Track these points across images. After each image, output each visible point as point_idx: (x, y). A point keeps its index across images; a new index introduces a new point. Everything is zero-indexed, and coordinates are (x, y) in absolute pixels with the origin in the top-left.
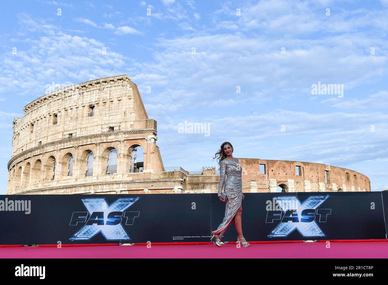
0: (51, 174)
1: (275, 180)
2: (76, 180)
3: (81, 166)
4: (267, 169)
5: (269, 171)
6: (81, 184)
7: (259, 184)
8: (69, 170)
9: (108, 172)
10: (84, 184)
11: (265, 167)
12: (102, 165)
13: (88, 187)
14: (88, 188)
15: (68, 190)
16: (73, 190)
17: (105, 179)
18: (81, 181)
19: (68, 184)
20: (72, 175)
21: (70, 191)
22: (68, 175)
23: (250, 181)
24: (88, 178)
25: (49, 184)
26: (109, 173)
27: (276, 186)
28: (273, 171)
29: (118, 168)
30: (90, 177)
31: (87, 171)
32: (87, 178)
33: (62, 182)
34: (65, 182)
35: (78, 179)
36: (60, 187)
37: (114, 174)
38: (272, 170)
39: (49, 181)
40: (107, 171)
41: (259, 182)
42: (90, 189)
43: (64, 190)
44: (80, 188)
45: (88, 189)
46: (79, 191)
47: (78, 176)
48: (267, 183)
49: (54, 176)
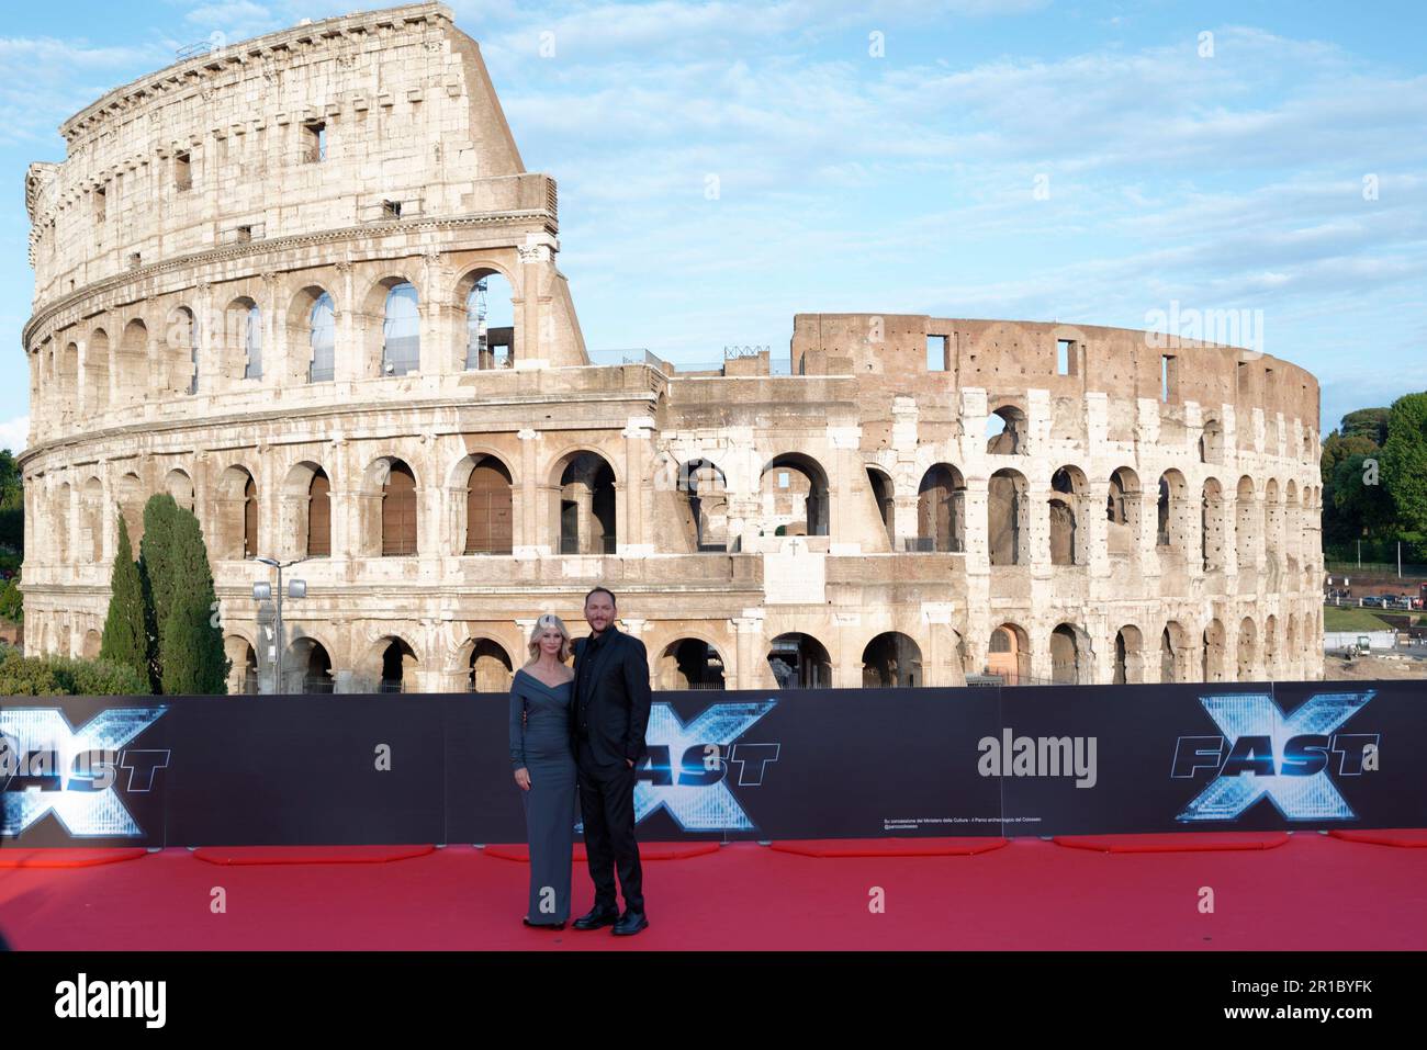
0: (186, 372)
1: (983, 390)
2: (278, 394)
3: (292, 345)
4: (952, 352)
5: (960, 358)
6: (298, 411)
7: (924, 405)
8: (248, 356)
9: (389, 368)
10: (306, 410)
11: (947, 345)
12: (365, 343)
13: (322, 422)
14: (321, 424)
15: (250, 429)
16: (268, 430)
17: (381, 391)
18: (294, 400)
19: (251, 409)
20: (259, 377)
21: (258, 433)
22: (246, 377)
23: (892, 394)
24: (317, 388)
25: (184, 406)
26: (392, 372)
27: (985, 413)
28: (977, 360)
29: (423, 355)
30: (325, 383)
31: (312, 362)
32: (314, 389)
33: (229, 400)
34: (237, 399)
35: (283, 392)
36: (223, 417)
37: (410, 373)
38: (972, 357)
39: (180, 395)
40: (383, 362)
41: (925, 400)
42: (329, 427)
43: (238, 429)
44: (293, 425)
45: (323, 427)
46: (289, 431)
47: (284, 380)
48: (952, 401)
49: (194, 378)
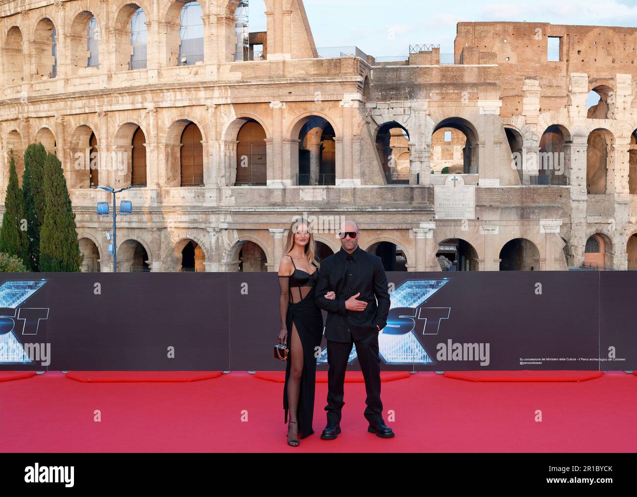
0: (48, 62)
1: (586, 75)
2: (110, 77)
3: (118, 44)
4: (565, 48)
5: (570, 52)
6: (123, 89)
7: (544, 85)
8: (89, 52)
9: (183, 60)
10: (129, 88)
11: (561, 43)
12: (167, 43)
13: (140, 96)
14: (139, 98)
15: (92, 101)
16: (104, 102)
17: (178, 75)
18: (121, 81)
19: (92, 87)
20: (97, 66)
21: (97, 103)
22: (89, 65)
23: (523, 77)
24: (136, 73)
25: (48, 85)
26: (185, 62)
27: (586, 90)
28: (581, 53)
29: (206, 51)
30: (141, 70)
31: (132, 56)
32: (134, 73)
33: (77, 81)
34: (83, 81)
35: (113, 76)
36: (74, 93)
37: (198, 63)
38: (579, 52)
39: (45, 78)
40: (180, 55)
41: (545, 82)
42: (144, 100)
43: (84, 101)
44: (120, 98)
45: (140, 100)
46: (118, 103)
47: (114, 68)
48: (563, 83)
49: (54, 67)
